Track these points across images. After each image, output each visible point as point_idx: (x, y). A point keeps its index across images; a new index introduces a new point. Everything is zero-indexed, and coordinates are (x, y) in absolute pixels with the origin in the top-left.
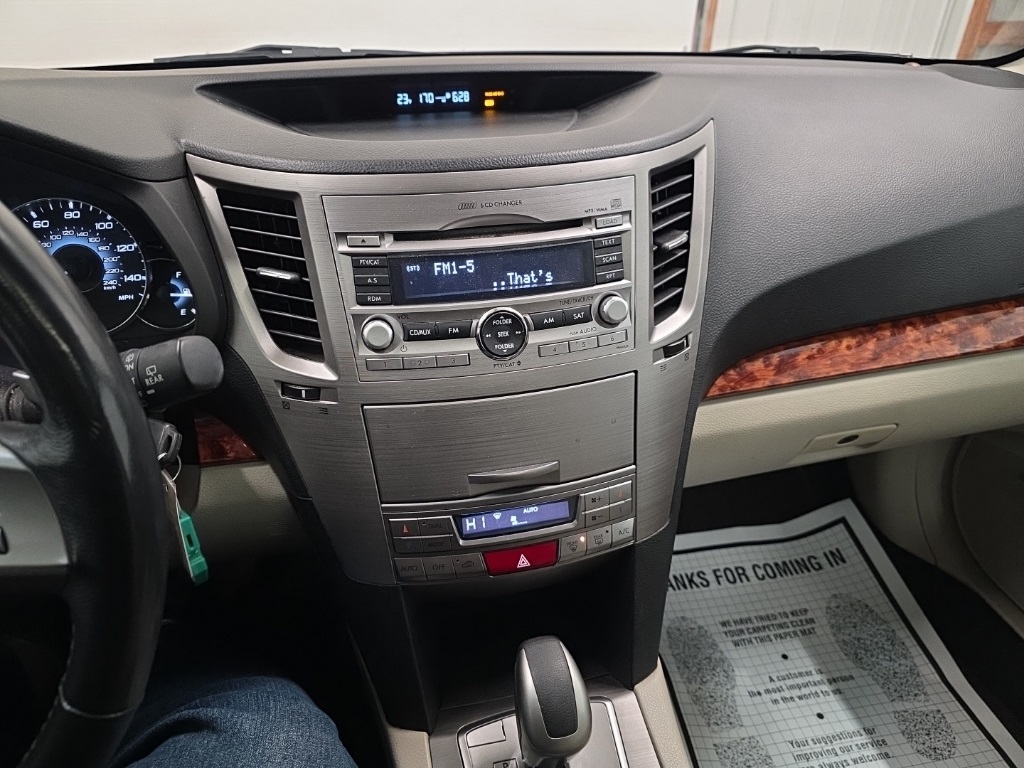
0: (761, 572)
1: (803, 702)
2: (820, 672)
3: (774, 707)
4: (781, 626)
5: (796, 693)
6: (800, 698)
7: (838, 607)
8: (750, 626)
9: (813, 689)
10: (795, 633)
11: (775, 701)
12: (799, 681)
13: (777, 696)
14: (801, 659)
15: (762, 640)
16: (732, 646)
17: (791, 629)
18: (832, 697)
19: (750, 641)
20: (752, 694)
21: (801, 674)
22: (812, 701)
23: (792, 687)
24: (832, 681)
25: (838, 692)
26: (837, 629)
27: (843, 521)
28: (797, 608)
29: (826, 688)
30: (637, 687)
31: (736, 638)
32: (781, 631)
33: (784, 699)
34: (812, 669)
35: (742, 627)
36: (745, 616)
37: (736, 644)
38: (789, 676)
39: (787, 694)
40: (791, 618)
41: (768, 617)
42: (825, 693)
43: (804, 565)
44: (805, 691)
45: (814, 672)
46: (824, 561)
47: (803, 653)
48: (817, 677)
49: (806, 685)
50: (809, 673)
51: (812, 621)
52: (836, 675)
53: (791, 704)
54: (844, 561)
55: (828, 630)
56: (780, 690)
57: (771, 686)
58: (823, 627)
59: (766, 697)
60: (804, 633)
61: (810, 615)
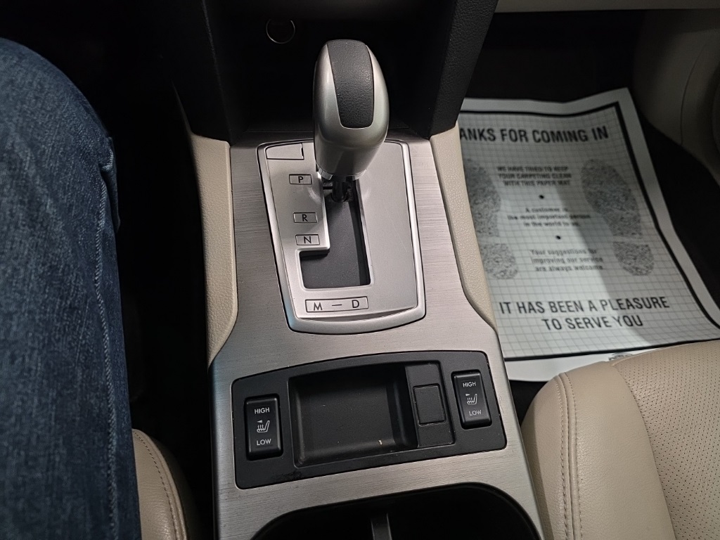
0: (538, 136)
1: (548, 227)
2: (566, 210)
3: (525, 228)
4: (544, 176)
5: (545, 221)
6: (547, 224)
7: (592, 169)
8: (520, 172)
9: (558, 220)
10: (554, 182)
11: (527, 224)
12: (549, 214)
13: (530, 221)
14: (553, 198)
15: (527, 183)
16: (502, 184)
17: (552, 179)
18: (571, 227)
19: (518, 183)
20: (510, 218)
21: (551, 210)
22: (555, 227)
23: (542, 217)
24: (573, 217)
25: (576, 224)
26: (587, 183)
27: (616, 105)
28: (560, 165)
29: (568, 220)
30: (433, 137)
31: (507, 180)
32: (544, 180)
33: (534, 224)
34: (561, 207)
35: (515, 173)
36: (518, 165)
37: (507, 183)
38: (541, 210)
39: (537, 221)
40: (553, 171)
41: (535, 169)
42: (566, 224)
43: (573, 136)
44: (551, 221)
45: (561, 209)
46: (590, 135)
47: (556, 196)
48: (563, 213)
49: (553, 217)
50: (557, 210)
51: (569, 176)
52: (577, 213)
53: (539, 227)
54: (606, 136)
55: (580, 183)
56: (532, 217)
57: (526, 214)
58: (576, 181)
59: (521, 221)
60: (561, 183)
61: (568, 171)
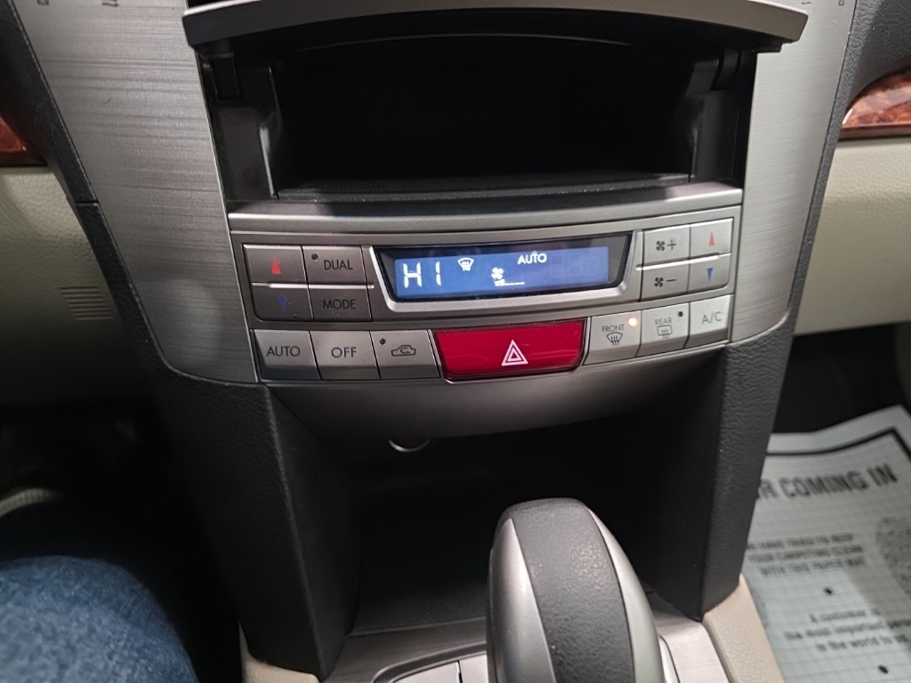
0: (791, 488)
1: (858, 650)
2: (876, 612)
3: (817, 654)
4: (821, 553)
5: (847, 638)
6: (855, 644)
7: (891, 533)
8: (780, 550)
9: (870, 634)
10: (840, 564)
11: (822, 648)
12: (850, 622)
13: (823, 640)
14: (849, 595)
15: (798, 569)
16: (759, 575)
17: (833, 558)
18: (896, 646)
19: (782, 570)
20: (790, 636)
21: (851, 615)
22: (869, 649)
23: (841, 630)
24: (894, 625)
25: (902, 639)
26: (892, 560)
27: (892, 432)
28: (838, 532)
29: (886, 633)
30: (709, 616)
31: (765, 565)
32: (822, 560)
33: (834, 645)
34: (866, 607)
35: (772, 551)
36: (774, 538)
37: (765, 572)
38: (836, 617)
39: (836, 638)
40: (833, 545)
41: (802, 542)
42: (887, 640)
43: (843, 483)
44: (859, 636)
45: (868, 612)
46: (868, 479)
47: (852, 588)
48: (874, 620)
49: (860, 628)
50: (862, 614)
51: (858, 549)
52: (898, 618)
53: (842, 652)
54: (894, 478)
55: (881, 560)
56: (825, 633)
57: (813, 627)
58: (873, 554)
59: (810, 642)
60: (850, 563)
61: (856, 542)
